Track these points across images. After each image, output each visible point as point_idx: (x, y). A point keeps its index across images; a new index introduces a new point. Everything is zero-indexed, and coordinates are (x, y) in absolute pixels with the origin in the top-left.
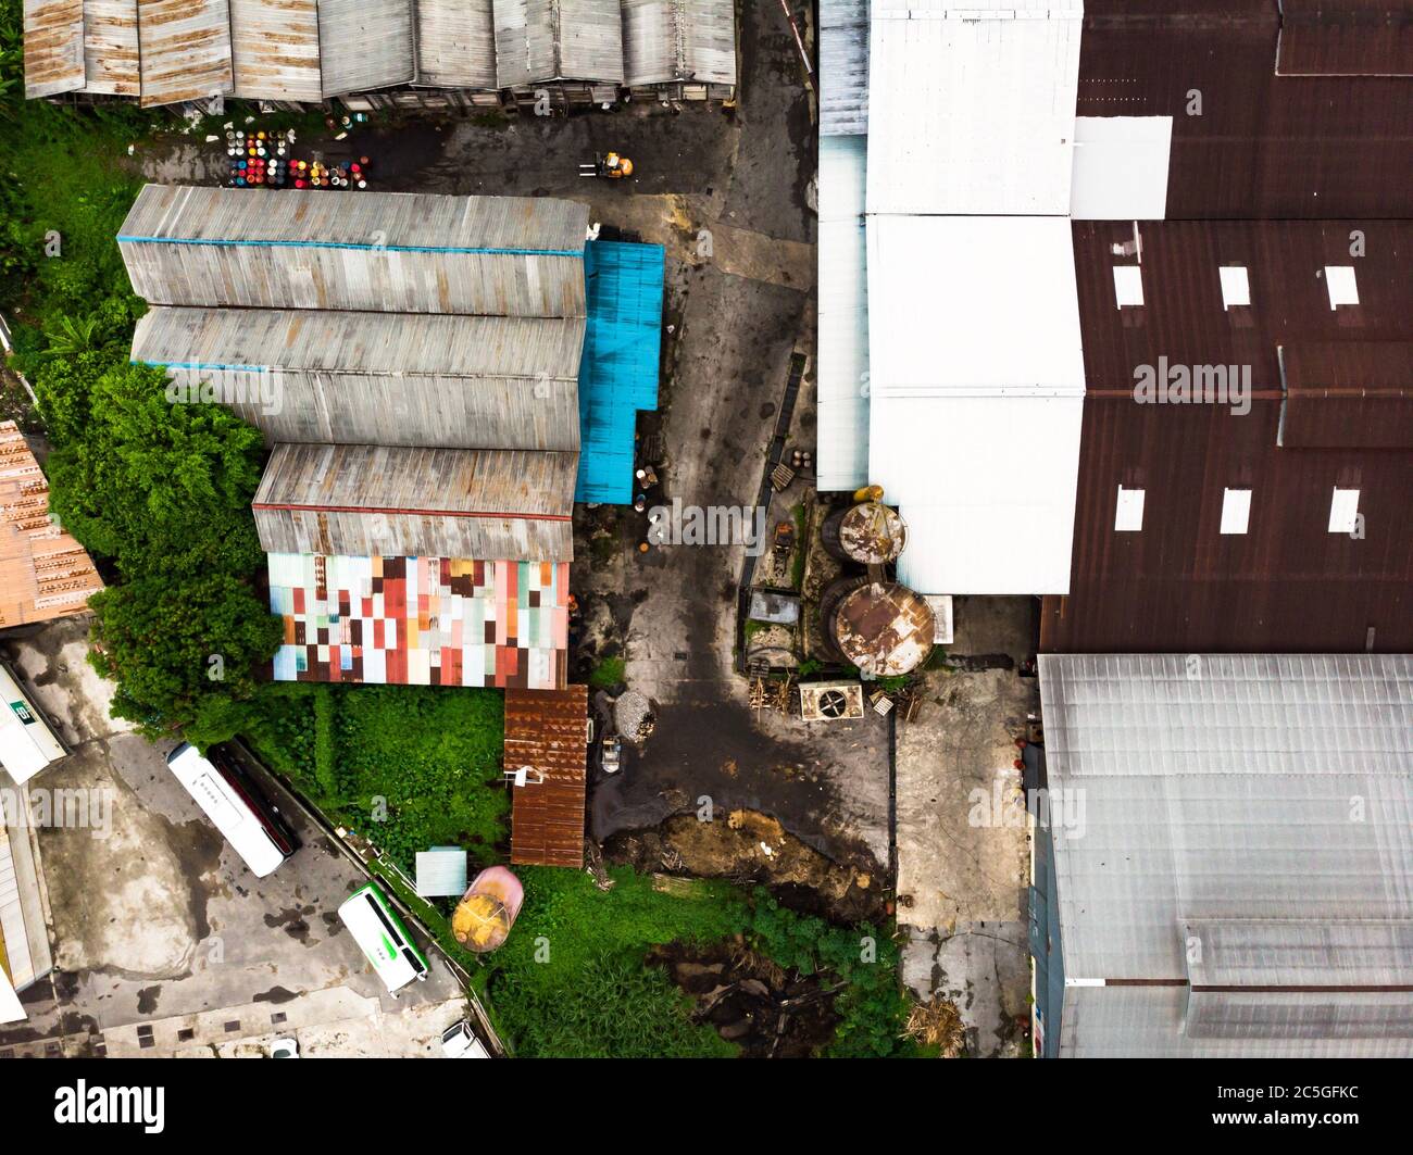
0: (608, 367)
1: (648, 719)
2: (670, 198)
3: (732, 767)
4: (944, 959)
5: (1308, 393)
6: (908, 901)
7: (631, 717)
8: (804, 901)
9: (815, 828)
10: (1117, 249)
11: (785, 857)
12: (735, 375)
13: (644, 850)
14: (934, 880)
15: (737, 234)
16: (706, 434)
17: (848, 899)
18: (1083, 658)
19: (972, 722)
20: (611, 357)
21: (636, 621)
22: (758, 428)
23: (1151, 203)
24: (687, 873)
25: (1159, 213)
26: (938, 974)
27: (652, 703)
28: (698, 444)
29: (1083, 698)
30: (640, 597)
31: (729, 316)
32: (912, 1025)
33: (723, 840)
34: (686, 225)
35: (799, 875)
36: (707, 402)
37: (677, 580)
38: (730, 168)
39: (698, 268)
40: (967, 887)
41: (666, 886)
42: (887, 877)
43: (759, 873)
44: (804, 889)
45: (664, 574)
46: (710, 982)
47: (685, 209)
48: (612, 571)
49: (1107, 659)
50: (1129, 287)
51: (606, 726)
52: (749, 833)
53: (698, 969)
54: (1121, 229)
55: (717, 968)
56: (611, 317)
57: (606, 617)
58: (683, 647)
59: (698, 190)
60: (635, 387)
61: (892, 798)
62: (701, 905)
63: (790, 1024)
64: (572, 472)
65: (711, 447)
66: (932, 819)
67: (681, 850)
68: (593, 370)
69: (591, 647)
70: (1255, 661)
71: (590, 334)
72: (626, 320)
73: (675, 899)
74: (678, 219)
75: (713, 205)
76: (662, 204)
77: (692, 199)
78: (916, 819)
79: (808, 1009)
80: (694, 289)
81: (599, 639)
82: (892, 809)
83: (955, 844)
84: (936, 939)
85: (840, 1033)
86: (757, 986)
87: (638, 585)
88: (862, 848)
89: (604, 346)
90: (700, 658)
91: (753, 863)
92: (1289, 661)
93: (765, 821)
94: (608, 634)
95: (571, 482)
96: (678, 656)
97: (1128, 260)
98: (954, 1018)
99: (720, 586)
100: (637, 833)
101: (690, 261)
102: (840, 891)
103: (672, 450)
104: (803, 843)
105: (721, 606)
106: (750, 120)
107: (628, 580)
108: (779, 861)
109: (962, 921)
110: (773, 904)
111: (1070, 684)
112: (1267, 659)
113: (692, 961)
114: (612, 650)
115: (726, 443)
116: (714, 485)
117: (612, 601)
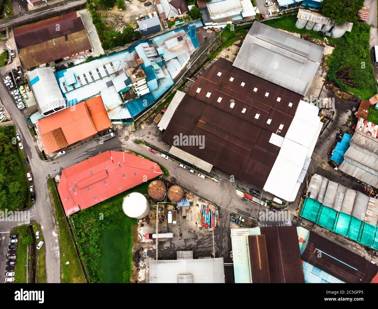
0: (342, 149)
1: (347, 112)
2: (324, 168)
3: (339, 103)
4: (321, 74)
5: (269, 106)
6: (323, 81)
7: (350, 113)
8: (336, 85)
9: (331, 92)
10: (280, 132)
11: (337, 90)
12: (323, 144)
13: (353, 98)
14: (319, 82)
15: (317, 160)
16: (329, 139)
17: (331, 84)
18: (300, 94)
19: (309, 95)
20: (342, 150)
21: (345, 123)
22: (323, 136)
23: (274, 135)
24: (349, 94)
25: (273, 134)
26: (323, 72)
27: (346, 113)
28: (330, 139)
29: (302, 90)
30: (344, 125)
31: (321, 151)
32: (328, 69)
33: (343, 95)
34: (323, 164)
35: (336, 88)
36: (327, 143)
37: (338, 125)
38: (315, 168)
39: (323, 159)
40: (316, 79)
41: (353, 94)
42: (324, 84)
43: (340, 90)
44: (336, 86)
45: (340, 126)
46: (349, 82)
47: (322, 166)
48: (346, 129)
49: (297, 92)
50: (281, 127)
51: (353, 113)
52: (340, 95)
53: (350, 84)
54: (278, 134)
55: (348, 83)
56: (340, 154)
57: (349, 125)
58: (340, 117)
59: (320, 168)
60: (340, 146)
61: (321, 92)
62: (349, 90)
63: (342, 74)
64: (352, 138)
65: (329, 137)
66: (317, 88)
67: (349, 96)
68: (345, 149)
69: (352, 122)
70: (281, 85)
71: (344, 153)
72: (338, 153)
73: (352, 92)
74: (324, 165)
75: (318, 165)
76: (325, 168)
77: (321, 167)
78: (319, 88)
79: (339, 75)
80: (324, 156)
81: (350, 123)
82: (321, 90)
83: (316, 84)
84: (321, 76)
85: (337, 71)
86: (344, 80)
87: (343, 126)
88: (326, 88)
89: (342, 152)
90: (338, 115)
91: (341, 91)
92: (277, 84)
93: (337, 96)
94: (349, 123)
95: (353, 137)
96: (341, 117)
97: (279, 130)
98: (322, 68)
99: (333, 122)
100: (353, 101)
101: (324, 160)
102: (331, 85)
103: (334, 140)
104: (333, 92)
105: (334, 120)
106: (310, 173)
107: (345, 128)
108: (338, 91)
109: (318, 76)
110: (341, 86)
111: (303, 92)
112: (279, 85)
113: (351, 85)
114: (350, 121)
115: (327, 137)
116: (330, 133)
117: (347, 126)
